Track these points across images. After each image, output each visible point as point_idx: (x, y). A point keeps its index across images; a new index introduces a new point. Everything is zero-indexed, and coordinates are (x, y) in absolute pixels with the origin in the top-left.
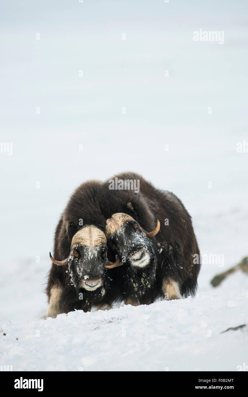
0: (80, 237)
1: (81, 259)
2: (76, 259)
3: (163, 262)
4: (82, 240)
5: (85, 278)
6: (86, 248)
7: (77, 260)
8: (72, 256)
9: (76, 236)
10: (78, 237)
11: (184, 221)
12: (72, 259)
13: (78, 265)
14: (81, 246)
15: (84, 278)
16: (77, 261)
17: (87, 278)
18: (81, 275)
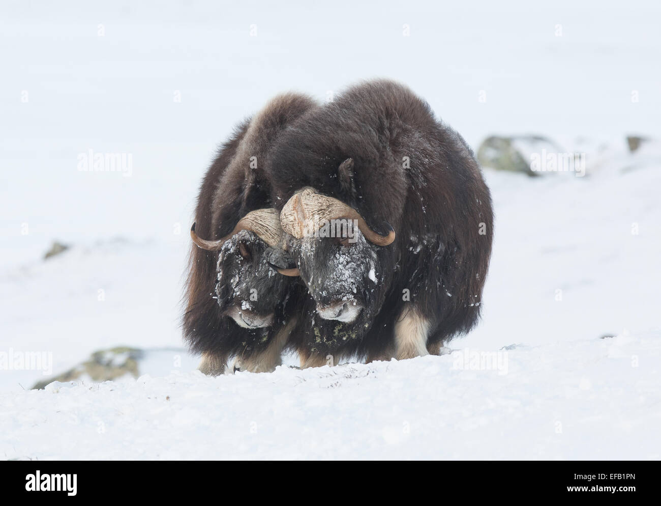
0: (264, 225)
1: (251, 267)
2: (240, 256)
3: (416, 271)
4: (267, 231)
5: (244, 308)
6: (268, 249)
7: (240, 259)
8: (234, 244)
9: (258, 218)
10: (261, 223)
11: (479, 203)
12: (232, 251)
13: (239, 270)
14: (259, 244)
15: (240, 305)
16: (239, 262)
17: (248, 309)
18: (238, 293)
